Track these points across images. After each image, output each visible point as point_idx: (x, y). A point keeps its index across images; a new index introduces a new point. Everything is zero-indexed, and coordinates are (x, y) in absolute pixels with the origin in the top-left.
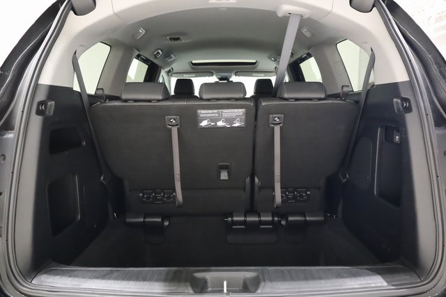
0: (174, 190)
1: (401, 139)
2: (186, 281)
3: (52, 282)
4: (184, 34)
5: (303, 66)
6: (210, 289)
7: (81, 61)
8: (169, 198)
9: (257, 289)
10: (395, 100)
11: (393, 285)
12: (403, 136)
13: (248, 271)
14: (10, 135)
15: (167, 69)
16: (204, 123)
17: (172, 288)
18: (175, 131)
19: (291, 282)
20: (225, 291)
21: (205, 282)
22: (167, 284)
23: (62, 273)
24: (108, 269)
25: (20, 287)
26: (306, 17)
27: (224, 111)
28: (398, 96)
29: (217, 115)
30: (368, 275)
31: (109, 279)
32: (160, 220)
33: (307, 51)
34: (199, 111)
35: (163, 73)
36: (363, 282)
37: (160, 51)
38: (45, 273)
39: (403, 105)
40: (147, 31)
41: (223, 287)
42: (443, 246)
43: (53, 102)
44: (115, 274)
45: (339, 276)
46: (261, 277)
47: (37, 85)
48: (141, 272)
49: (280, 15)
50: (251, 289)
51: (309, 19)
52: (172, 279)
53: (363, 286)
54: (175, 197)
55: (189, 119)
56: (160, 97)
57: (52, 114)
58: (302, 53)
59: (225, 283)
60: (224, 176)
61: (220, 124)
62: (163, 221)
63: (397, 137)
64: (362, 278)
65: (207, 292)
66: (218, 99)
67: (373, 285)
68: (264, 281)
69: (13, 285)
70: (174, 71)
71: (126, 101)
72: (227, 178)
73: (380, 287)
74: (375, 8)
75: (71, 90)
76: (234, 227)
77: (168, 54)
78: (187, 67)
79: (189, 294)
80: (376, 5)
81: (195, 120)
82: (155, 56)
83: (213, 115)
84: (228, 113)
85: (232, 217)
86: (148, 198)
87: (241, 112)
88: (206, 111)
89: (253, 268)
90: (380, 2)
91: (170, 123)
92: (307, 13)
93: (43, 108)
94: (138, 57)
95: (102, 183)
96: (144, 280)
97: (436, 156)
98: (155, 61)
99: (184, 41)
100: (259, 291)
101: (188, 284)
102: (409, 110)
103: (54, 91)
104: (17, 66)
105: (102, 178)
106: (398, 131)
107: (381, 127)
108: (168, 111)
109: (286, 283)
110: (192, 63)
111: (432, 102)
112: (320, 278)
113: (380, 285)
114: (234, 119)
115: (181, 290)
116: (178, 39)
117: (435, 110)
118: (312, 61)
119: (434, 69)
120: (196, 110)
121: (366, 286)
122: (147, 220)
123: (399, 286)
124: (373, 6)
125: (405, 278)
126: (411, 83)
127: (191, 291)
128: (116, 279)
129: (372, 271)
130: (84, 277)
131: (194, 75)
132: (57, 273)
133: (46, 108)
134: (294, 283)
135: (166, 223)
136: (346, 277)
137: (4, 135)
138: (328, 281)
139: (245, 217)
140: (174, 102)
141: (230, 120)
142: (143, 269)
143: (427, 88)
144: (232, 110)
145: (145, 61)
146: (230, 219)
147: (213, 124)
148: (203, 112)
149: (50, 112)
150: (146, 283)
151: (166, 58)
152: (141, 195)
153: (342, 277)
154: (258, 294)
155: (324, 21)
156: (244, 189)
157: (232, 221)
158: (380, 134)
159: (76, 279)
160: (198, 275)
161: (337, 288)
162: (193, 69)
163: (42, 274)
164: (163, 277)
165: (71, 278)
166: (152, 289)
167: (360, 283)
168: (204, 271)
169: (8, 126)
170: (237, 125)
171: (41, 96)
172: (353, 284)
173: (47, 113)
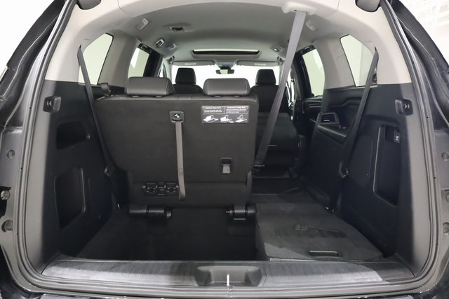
0: (177, 183)
1: (400, 139)
2: (191, 274)
3: (61, 274)
4: (187, 25)
5: (305, 57)
6: (213, 282)
7: (85, 55)
8: (171, 190)
9: (258, 283)
10: (396, 101)
11: (387, 281)
12: (403, 137)
13: (249, 265)
14: (18, 131)
15: (169, 58)
16: (208, 119)
17: (178, 281)
18: (179, 126)
19: (291, 277)
20: (228, 284)
21: (209, 275)
22: (173, 277)
23: (72, 266)
24: (115, 261)
25: (32, 278)
26: (311, 14)
27: (228, 107)
28: (400, 98)
29: (220, 111)
30: (364, 270)
31: (117, 271)
32: (163, 211)
33: (310, 44)
34: (203, 107)
35: (164, 62)
36: (359, 278)
37: (162, 41)
38: (54, 265)
39: (404, 107)
40: (150, 22)
41: (226, 280)
42: (437, 244)
43: (60, 98)
44: (123, 267)
45: (337, 271)
46: (262, 271)
47: (44, 81)
48: (147, 265)
49: (286, 11)
50: (253, 283)
51: (314, 16)
52: (177, 272)
53: (359, 281)
54: (178, 190)
55: (193, 115)
56: (165, 93)
57: (58, 110)
58: (306, 45)
59: (228, 277)
60: (226, 169)
61: (224, 120)
62: (165, 213)
63: (397, 137)
64: (358, 274)
65: (210, 285)
66: (222, 96)
67: (368, 280)
68: (266, 275)
69: (24, 276)
70: (176, 59)
71: (131, 96)
72: (229, 172)
73: (375, 282)
74: (380, 8)
75: (76, 84)
76: (235, 219)
77: (169, 43)
78: (189, 56)
79: (194, 287)
80: (381, 4)
81: (200, 115)
82: (157, 46)
83: (217, 111)
84: (231, 109)
85: (233, 210)
86: (151, 190)
87: (244, 108)
88: (210, 107)
89: (255, 262)
90: (385, 2)
91: (174, 119)
92: (312, 10)
93: (50, 104)
94: (140, 46)
95: (105, 175)
96: (151, 272)
97: (434, 158)
98: (157, 50)
99: (186, 30)
100: (260, 285)
101: (193, 277)
102: (409, 111)
103: (60, 87)
104: (23, 62)
105: (106, 170)
106: (398, 131)
107: (382, 126)
108: (172, 106)
109: (287, 277)
110: (194, 52)
111: (432, 105)
112: (319, 273)
113: (375, 280)
114: (238, 115)
115: (186, 283)
116: (181, 29)
117: (435, 112)
118: (315, 52)
119: (436, 72)
120: (201, 105)
121: (362, 281)
122: (150, 211)
123: (393, 282)
124: (379, 6)
125: (400, 274)
126: (412, 85)
127: (196, 285)
128: (124, 271)
129: (368, 267)
130: (92, 269)
131: (195, 64)
132: (66, 265)
133: (53, 104)
134: (294, 277)
135: (169, 215)
136: (344, 272)
137: (12, 131)
138: (326, 276)
139: (246, 209)
140: (178, 97)
141: (234, 117)
142: (149, 262)
143: (428, 91)
144: (236, 107)
145: (147, 49)
146: (231, 212)
147: (216, 120)
148: (207, 108)
149: (56, 108)
150: (152, 276)
151: (167, 47)
152: (144, 187)
153: (340, 272)
154: (260, 287)
155: (329, 18)
156: (246, 183)
157: (234, 213)
158: (381, 133)
159: (85, 271)
160: (203, 269)
161: (335, 283)
162: (194, 57)
163: (52, 266)
164: (169, 270)
165: (80, 271)
166: (158, 282)
167: (356, 278)
168: (208, 265)
169: (16, 122)
170: (240, 120)
171: (48, 92)
172: (349, 278)
173: (54, 108)
